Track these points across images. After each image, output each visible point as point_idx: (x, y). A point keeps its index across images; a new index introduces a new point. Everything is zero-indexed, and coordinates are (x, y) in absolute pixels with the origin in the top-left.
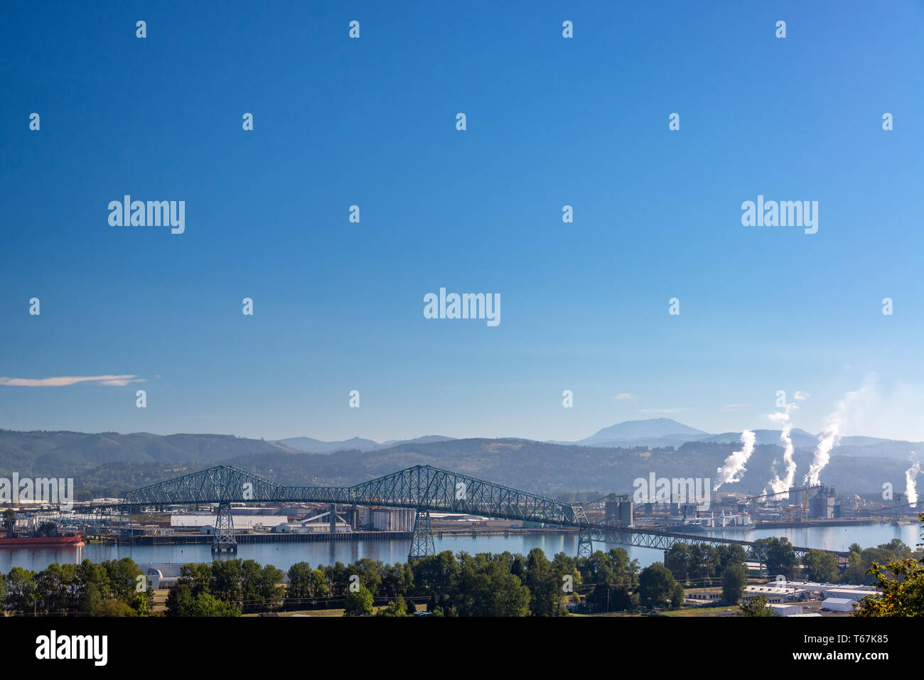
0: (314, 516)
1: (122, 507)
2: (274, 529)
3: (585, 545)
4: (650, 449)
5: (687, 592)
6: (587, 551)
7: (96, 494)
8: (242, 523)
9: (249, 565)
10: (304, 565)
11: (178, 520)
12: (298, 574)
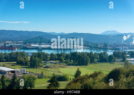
1: (23, 43)
2: (48, 47)
4: (111, 35)
5: (116, 59)
6: (100, 52)
7: (19, 41)
8: (43, 46)
9: (44, 53)
10: (53, 53)
11: (32, 45)
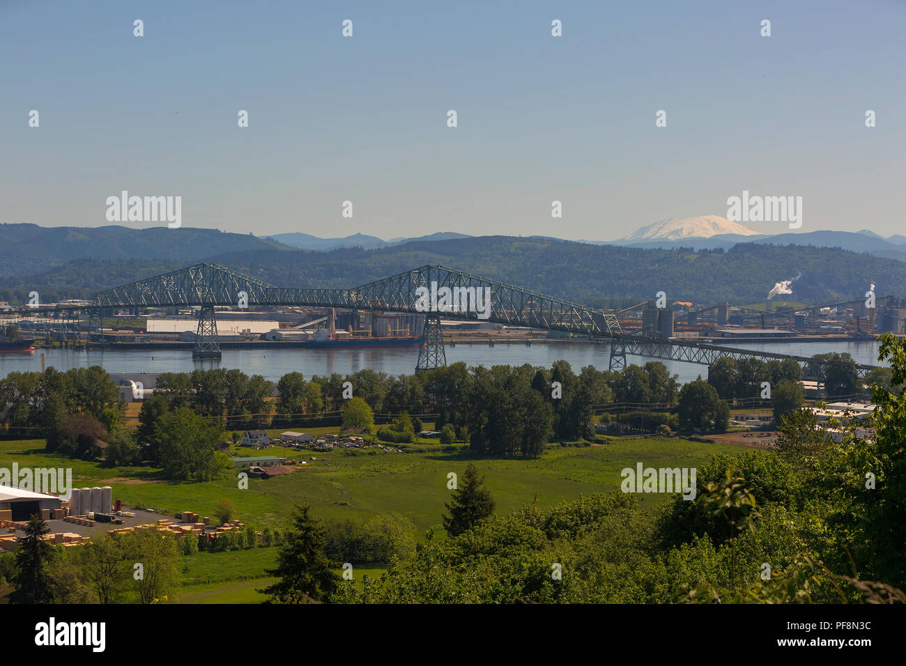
0: (309, 322)
1: (91, 310)
2: (263, 336)
3: (618, 358)
4: (696, 251)
5: (733, 413)
6: (620, 365)
7: (65, 295)
9: (235, 375)
10: (296, 377)
11: (156, 326)
12: (290, 386)
